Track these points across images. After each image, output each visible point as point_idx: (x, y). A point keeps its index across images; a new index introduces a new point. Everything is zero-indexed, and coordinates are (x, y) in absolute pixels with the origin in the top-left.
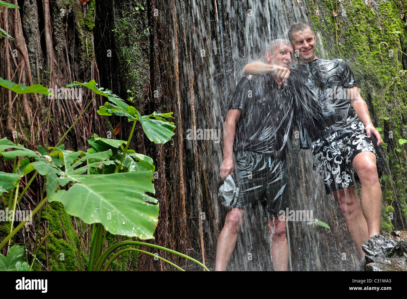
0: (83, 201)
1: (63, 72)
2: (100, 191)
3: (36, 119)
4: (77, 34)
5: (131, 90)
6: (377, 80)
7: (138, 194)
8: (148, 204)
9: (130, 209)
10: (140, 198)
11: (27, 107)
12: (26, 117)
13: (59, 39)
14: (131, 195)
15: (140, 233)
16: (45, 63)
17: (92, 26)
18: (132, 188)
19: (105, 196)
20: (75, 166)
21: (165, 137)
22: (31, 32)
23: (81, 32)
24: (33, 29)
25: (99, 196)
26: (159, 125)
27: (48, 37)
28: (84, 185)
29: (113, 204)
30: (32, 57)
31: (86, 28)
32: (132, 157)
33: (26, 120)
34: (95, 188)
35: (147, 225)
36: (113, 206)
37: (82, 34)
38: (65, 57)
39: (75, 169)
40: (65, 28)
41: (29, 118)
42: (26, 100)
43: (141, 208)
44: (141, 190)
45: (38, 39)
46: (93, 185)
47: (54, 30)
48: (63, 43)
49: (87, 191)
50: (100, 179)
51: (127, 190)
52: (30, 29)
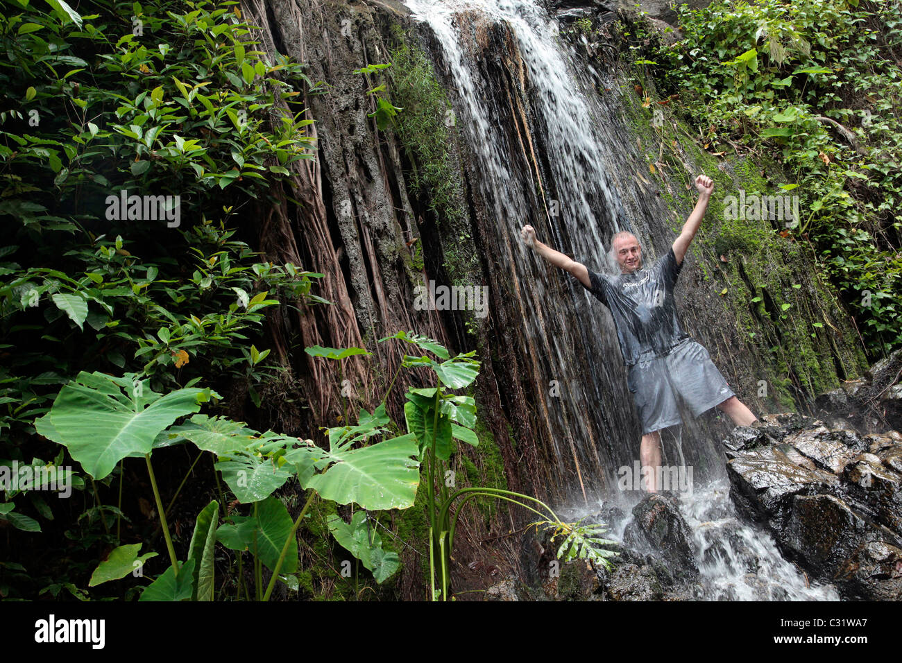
0: (341, 481)
1: (400, 319)
2: (361, 466)
3: (369, 376)
4: (408, 277)
5: (469, 321)
6: (746, 248)
7: (400, 461)
8: (409, 470)
9: (390, 479)
10: (402, 464)
11: (359, 366)
12: (360, 377)
13: (391, 287)
14: (392, 463)
15: (399, 504)
16: (379, 316)
17: (421, 266)
18: (395, 455)
19: (367, 470)
20: (339, 444)
21: (468, 379)
22: (360, 289)
23: (412, 275)
24: (362, 285)
25: (360, 471)
26: (463, 367)
27: (378, 288)
28: (346, 463)
29: (374, 477)
30: (365, 313)
31: (416, 270)
32: (452, 402)
33: (360, 380)
34: (357, 464)
35: (407, 493)
36: (373, 480)
37: (413, 276)
38: (401, 303)
39: (340, 446)
40: (395, 274)
41: (362, 377)
42: (357, 359)
43: (401, 475)
44: (403, 455)
45: (368, 293)
46: (356, 460)
47: (384, 280)
48: (395, 289)
49: (350, 468)
50: (362, 453)
51: (388, 458)
52: (359, 286)
